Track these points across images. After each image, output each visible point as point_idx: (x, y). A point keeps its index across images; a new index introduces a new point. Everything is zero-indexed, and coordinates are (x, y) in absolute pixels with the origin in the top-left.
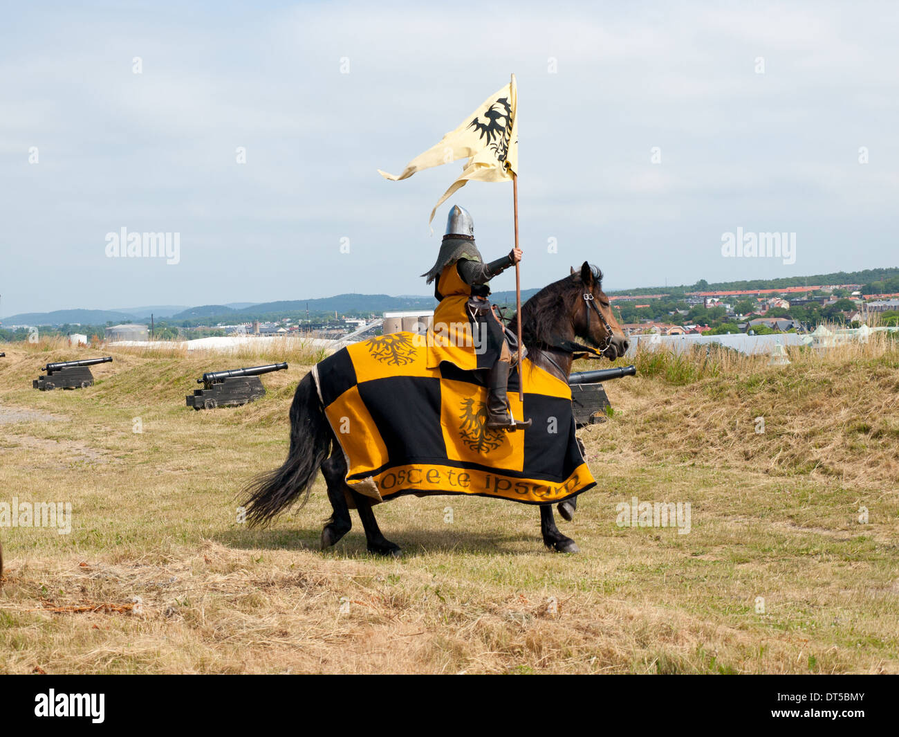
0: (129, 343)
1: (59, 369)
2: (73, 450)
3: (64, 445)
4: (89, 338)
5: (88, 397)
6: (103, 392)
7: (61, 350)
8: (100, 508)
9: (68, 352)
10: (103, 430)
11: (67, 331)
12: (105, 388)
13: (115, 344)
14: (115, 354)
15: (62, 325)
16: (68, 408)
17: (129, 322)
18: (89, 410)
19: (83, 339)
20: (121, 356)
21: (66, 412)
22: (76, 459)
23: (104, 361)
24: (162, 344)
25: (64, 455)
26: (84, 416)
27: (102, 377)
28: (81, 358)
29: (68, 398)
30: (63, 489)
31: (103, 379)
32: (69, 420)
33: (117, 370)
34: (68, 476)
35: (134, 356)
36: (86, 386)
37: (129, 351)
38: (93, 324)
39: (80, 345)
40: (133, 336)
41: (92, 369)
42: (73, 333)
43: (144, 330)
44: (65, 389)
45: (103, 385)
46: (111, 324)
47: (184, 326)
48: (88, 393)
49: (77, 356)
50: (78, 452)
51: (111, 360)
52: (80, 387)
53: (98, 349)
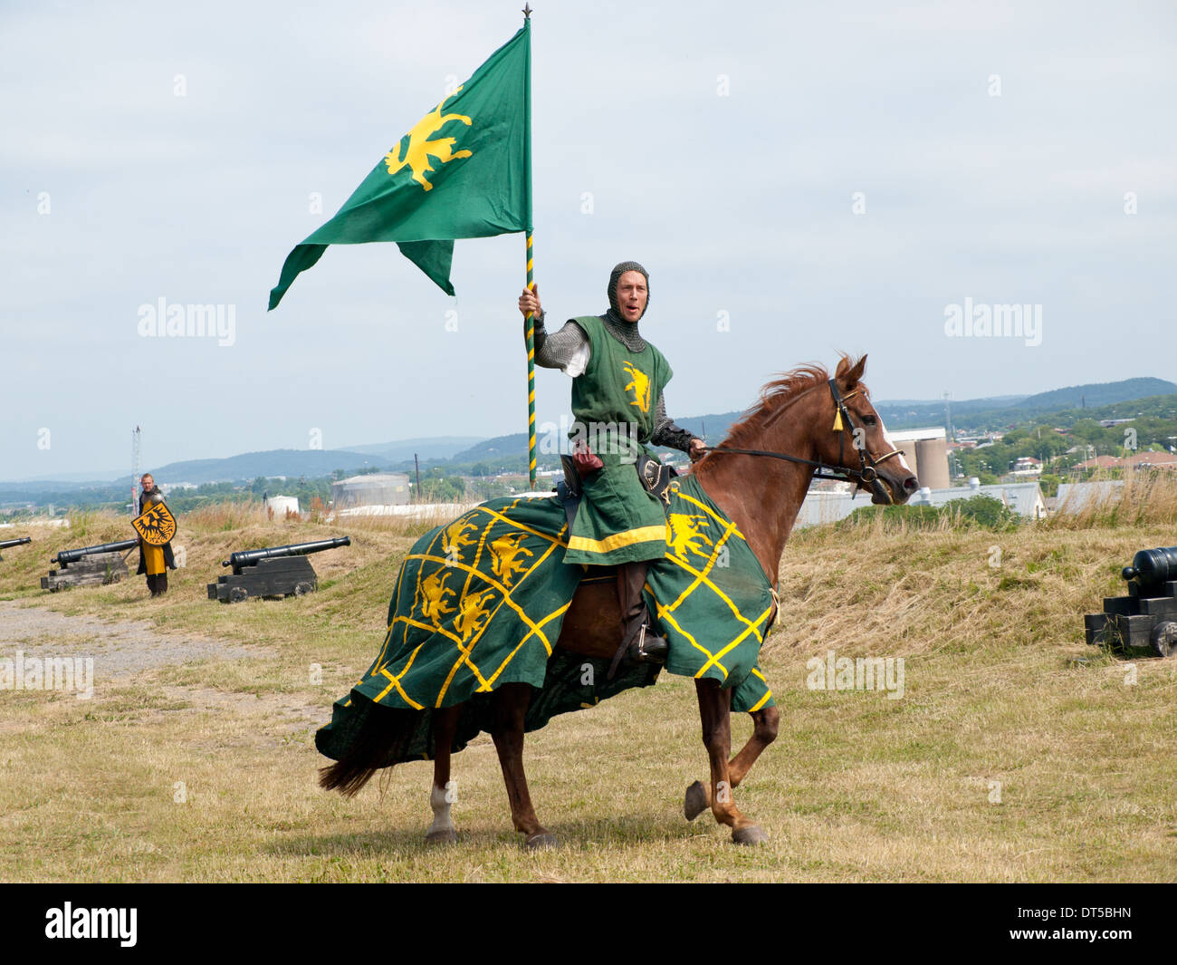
0: (378, 510)
1: (254, 562)
2: (287, 712)
3: (270, 703)
4: (303, 501)
5: (309, 612)
6: (335, 603)
7: (256, 526)
8: (344, 817)
9: (269, 530)
10: (339, 674)
11: (262, 491)
12: (338, 596)
13: (355, 511)
14: (354, 530)
15: (251, 480)
16: (273, 633)
17: (374, 471)
18: (312, 637)
19: (292, 504)
20: (364, 534)
21: (269, 641)
22: (293, 728)
23: (334, 546)
24: (438, 510)
25: (271, 720)
26: (303, 648)
27: (333, 573)
28: (293, 541)
29: (273, 616)
30: (274, 784)
31: (334, 578)
32: (276, 656)
33: (360, 562)
34: (280, 761)
35: (389, 534)
36: (303, 592)
37: (379, 525)
38: (309, 477)
39: (290, 516)
40: (382, 497)
41: (315, 561)
42: (274, 493)
43: (401, 484)
44: (266, 598)
45: (334, 589)
46: (340, 474)
47: (477, 472)
48: (308, 604)
49: (285, 537)
50: (295, 715)
51: (347, 543)
52: (293, 594)
53: (322, 522)
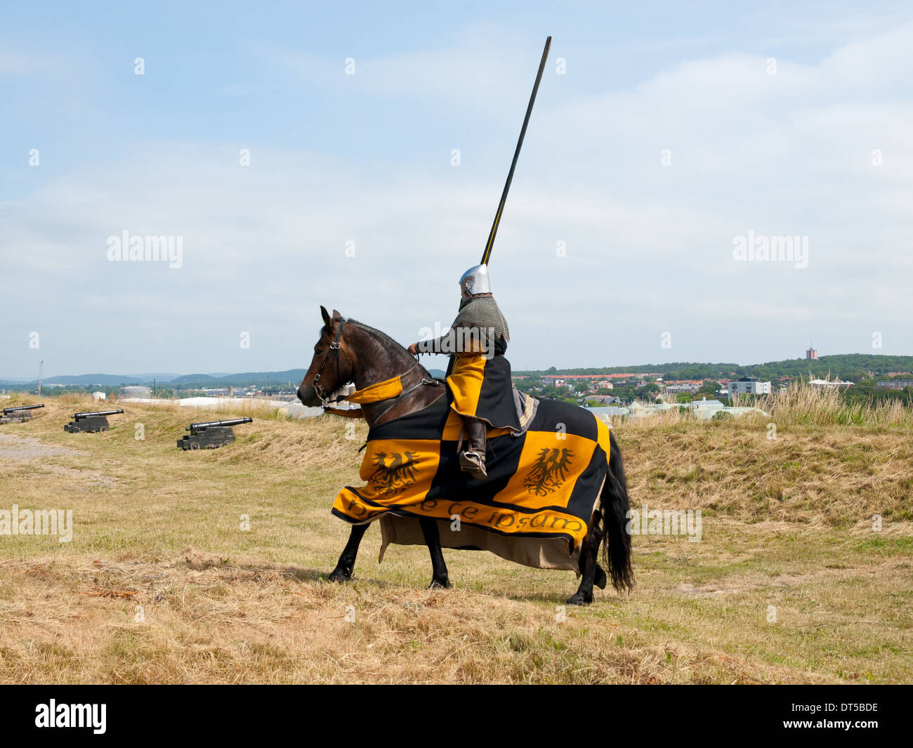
0: (137, 400)
1: (84, 417)
2: (92, 478)
3: (86, 474)
4: (107, 395)
5: (105, 438)
6: (116, 435)
7: (86, 403)
8: (111, 520)
9: (91, 405)
10: (114, 464)
11: (91, 390)
12: (117, 433)
13: (127, 400)
14: (127, 408)
15: (88, 385)
16: (89, 447)
17: (137, 385)
18: (105, 448)
19: (103, 396)
20: (130, 409)
21: (87, 449)
22: (93, 484)
23: (117, 413)
24: (161, 402)
25: (85, 481)
26: (101, 453)
27: (115, 424)
28: (101, 410)
29: (90, 439)
30: (83, 506)
31: (116, 426)
32: (90, 455)
33: (127, 420)
34: (87, 497)
35: (140, 410)
36: (103, 431)
37: (136, 406)
38: (110, 385)
39: (101, 400)
40: (140, 395)
41: (109, 418)
42: (95, 391)
43: (148, 391)
44: (88, 432)
45: (115, 430)
46: (124, 385)
47: (178, 388)
48: (105, 435)
49: (98, 408)
50: (95, 479)
51: (123, 412)
52: (99, 431)
53: (114, 403)
